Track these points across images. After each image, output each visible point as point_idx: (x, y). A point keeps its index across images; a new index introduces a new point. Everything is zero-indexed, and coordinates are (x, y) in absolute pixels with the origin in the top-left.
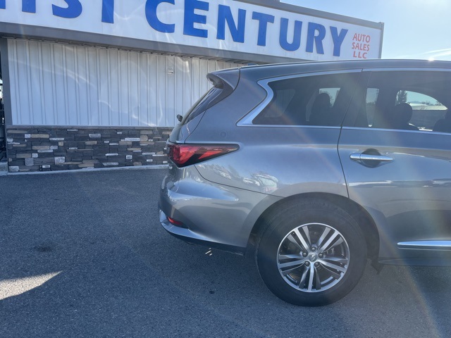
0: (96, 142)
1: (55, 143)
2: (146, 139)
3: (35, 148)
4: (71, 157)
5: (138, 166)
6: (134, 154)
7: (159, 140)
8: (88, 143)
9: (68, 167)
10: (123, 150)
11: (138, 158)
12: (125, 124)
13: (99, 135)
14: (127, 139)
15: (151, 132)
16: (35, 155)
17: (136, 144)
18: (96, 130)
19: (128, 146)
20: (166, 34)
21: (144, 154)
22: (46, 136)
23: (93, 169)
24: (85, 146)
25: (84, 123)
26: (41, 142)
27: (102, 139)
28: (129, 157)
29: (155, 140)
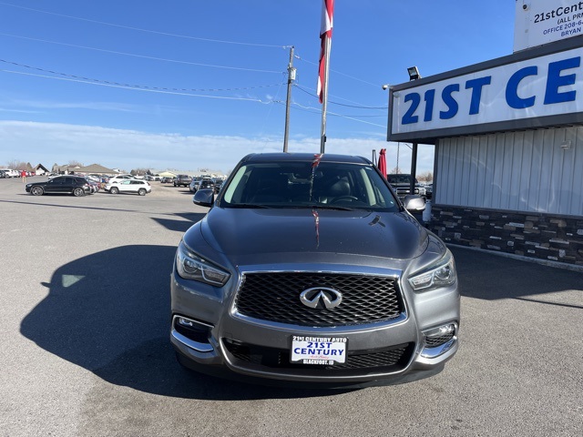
0: (483, 224)
1: (456, 220)
2: (531, 225)
3: (444, 223)
4: (465, 234)
5: (518, 256)
6: (517, 242)
7: (544, 229)
8: (478, 223)
9: (462, 243)
10: (507, 235)
11: (520, 247)
12: (513, 208)
13: (487, 217)
14: (511, 224)
15: (536, 219)
16: (444, 229)
17: (519, 231)
18: (486, 212)
19: (512, 232)
20: (527, 109)
21: (527, 243)
22: (451, 214)
23: (479, 249)
24: (475, 226)
25: (471, 204)
26: (449, 218)
27: (490, 221)
28: (511, 243)
29: (540, 229)
